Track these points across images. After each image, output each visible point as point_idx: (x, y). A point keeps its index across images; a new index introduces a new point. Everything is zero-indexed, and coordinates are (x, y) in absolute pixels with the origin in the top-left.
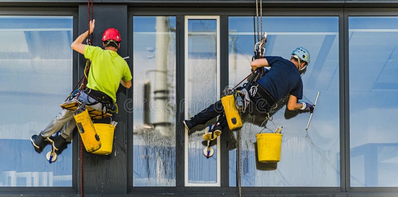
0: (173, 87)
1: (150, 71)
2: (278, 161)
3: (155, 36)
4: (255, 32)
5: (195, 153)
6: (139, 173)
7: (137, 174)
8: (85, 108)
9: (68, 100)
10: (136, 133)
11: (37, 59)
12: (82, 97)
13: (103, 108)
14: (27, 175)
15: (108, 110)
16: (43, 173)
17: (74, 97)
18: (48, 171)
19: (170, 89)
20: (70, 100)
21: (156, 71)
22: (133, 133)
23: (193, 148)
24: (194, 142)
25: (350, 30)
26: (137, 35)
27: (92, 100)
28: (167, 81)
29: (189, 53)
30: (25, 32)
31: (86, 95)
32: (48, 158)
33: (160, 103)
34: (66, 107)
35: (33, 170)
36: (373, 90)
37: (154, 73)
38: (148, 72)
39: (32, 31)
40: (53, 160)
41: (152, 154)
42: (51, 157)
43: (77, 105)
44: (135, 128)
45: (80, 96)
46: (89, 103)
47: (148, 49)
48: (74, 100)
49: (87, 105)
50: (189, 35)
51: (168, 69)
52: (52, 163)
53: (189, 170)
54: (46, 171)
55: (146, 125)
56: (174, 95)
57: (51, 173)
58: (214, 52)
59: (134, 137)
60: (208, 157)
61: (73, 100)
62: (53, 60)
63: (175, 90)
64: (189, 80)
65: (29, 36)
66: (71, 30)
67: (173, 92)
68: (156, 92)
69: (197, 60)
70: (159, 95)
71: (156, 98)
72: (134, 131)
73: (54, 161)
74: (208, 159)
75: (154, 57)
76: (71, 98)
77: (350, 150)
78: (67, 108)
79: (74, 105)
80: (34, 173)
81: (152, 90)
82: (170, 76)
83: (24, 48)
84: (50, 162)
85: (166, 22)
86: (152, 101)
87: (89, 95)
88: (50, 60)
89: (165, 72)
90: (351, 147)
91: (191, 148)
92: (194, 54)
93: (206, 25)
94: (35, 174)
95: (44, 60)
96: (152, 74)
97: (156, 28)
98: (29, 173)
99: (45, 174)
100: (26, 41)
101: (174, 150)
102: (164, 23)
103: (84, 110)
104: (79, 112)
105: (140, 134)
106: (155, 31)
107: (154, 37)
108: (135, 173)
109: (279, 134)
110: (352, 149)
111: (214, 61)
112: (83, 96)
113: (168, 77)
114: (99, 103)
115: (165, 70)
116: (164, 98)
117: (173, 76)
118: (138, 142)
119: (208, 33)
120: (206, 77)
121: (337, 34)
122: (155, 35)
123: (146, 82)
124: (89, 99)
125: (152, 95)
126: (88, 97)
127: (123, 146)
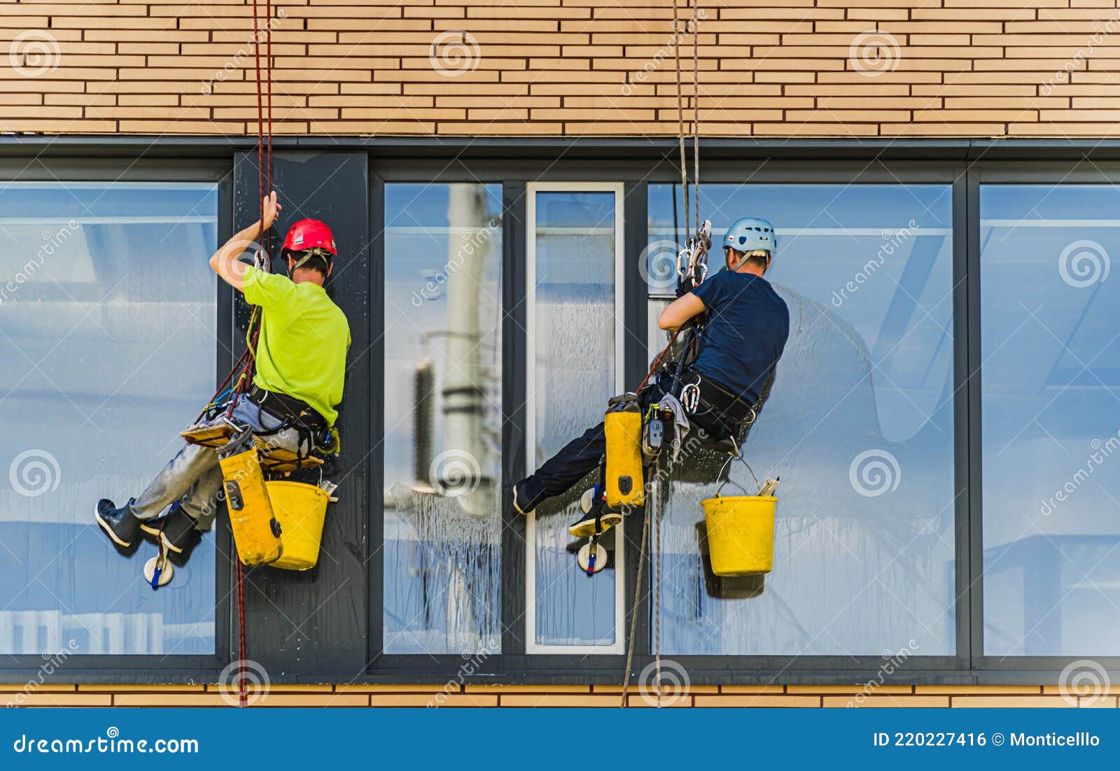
0: (495, 380)
1: (431, 335)
2: (768, 572)
3: (445, 239)
4: (676, 226)
5: (553, 560)
6: (400, 616)
7: (394, 617)
8: (248, 443)
9: (204, 418)
10: (392, 507)
11: (119, 302)
12: (242, 413)
13: (300, 444)
14: (92, 621)
15: (313, 448)
16: (134, 616)
17: (219, 410)
18: (149, 611)
19: (488, 384)
20: (210, 419)
21: (449, 334)
22: (382, 507)
23: (549, 549)
24: (552, 532)
25: (983, 223)
26: (396, 237)
27: (271, 421)
28: (478, 363)
29: (538, 286)
30: (84, 226)
31: (255, 408)
32: (150, 575)
33: (459, 423)
34: (199, 438)
35: (107, 610)
36: (1048, 387)
37: (443, 339)
38: (425, 339)
39: (107, 225)
40: (162, 580)
41: (435, 563)
42: (158, 573)
43: (227, 433)
44: (388, 494)
45: (239, 408)
46: (261, 430)
47: (428, 272)
48: (221, 421)
49: (258, 434)
50: (538, 235)
51: (483, 328)
52: (160, 590)
53: (539, 609)
54: (144, 611)
55: (420, 483)
56: (499, 400)
57: (157, 618)
58: (608, 281)
59: (387, 515)
60: (590, 573)
61: (218, 419)
62: (162, 304)
63: (500, 385)
64: (537, 360)
65: (97, 236)
66: (214, 220)
67: (496, 392)
68: (447, 393)
69: (559, 306)
70: (458, 401)
71: (448, 411)
72: (387, 501)
73: (166, 585)
74: (591, 579)
75: (443, 296)
76: (212, 413)
77: (985, 555)
78: (199, 443)
79: (221, 434)
80: (110, 616)
81: (438, 386)
82: (486, 347)
83: (83, 270)
84: (155, 584)
85: (478, 200)
86: (437, 417)
87: (263, 407)
88: (153, 304)
89: (474, 338)
90: (985, 547)
91: (542, 549)
92: (550, 290)
93: (588, 208)
94: (114, 621)
95: (137, 305)
96: (437, 344)
97: (450, 217)
98: (98, 616)
99: (140, 620)
100: (88, 251)
101: (497, 554)
102: (472, 199)
103: (248, 448)
104: (234, 451)
105: (403, 510)
106: (447, 224)
107: (445, 241)
108: (389, 613)
109: (769, 497)
110: (989, 550)
111: (606, 306)
112: (247, 409)
113: (483, 352)
114: (291, 429)
115: (473, 332)
116: (470, 410)
117: (495, 349)
118: (396, 530)
119: (592, 231)
120: (586, 350)
121: (948, 233)
122: (448, 235)
123: (421, 365)
124: (263, 418)
125: (438, 402)
126: (260, 413)
127: (354, 543)
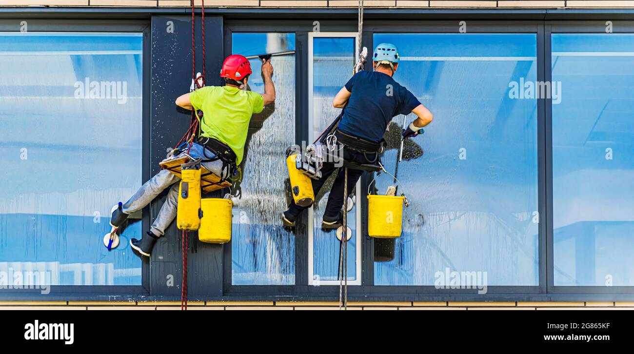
5: (323, 235)
12: (194, 151)
13: (223, 169)
14: (76, 267)
16: (98, 264)
18: (106, 262)
25: (553, 54)
29: (314, 88)
30: (71, 56)
31: (201, 147)
32: (107, 243)
34: (169, 166)
35: (84, 262)
36: (588, 142)
39: (83, 55)
40: (113, 246)
42: (111, 242)
45: (192, 148)
46: (205, 159)
50: (315, 61)
52: (113, 251)
53: (315, 261)
54: (103, 262)
57: (111, 266)
65: (78, 61)
66: (140, 53)
73: (115, 248)
77: (554, 232)
80: (85, 265)
84: (109, 248)
85: (283, 42)
87: (206, 147)
90: (554, 228)
91: (317, 229)
94: (88, 267)
98: (79, 265)
99: (101, 267)
100: (73, 69)
102: (279, 41)
104: (190, 167)
110: (556, 230)
112: (197, 148)
114: (219, 161)
121: (535, 59)
124: (206, 153)
126: (204, 150)
